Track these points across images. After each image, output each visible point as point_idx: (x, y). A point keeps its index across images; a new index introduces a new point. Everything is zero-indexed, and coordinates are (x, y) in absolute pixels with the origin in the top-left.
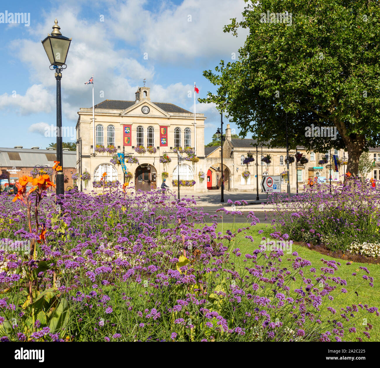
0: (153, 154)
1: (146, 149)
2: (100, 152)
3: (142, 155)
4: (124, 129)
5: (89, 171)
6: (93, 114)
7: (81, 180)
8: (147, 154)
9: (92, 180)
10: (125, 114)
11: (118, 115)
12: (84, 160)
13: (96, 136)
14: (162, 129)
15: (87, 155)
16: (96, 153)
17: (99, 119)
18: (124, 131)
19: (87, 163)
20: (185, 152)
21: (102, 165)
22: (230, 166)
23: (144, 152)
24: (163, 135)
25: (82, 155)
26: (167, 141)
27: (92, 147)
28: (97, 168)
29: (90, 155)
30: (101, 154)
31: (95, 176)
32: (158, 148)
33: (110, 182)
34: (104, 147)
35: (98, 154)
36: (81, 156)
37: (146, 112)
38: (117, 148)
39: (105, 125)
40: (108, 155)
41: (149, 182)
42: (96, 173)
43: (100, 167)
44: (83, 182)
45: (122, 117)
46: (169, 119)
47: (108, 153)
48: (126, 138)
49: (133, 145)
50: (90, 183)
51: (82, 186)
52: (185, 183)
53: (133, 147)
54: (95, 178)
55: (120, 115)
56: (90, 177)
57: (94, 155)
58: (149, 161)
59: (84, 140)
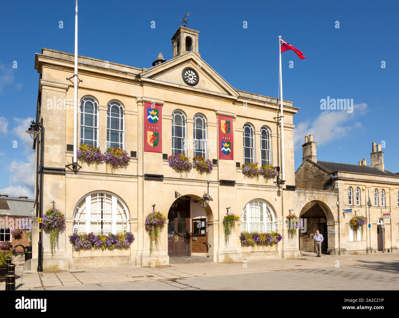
0: (205, 174)
1: (191, 161)
2: (89, 161)
3: (184, 175)
4: (147, 113)
5: (60, 207)
6: (76, 67)
7: (39, 230)
8: (194, 173)
9: (69, 230)
10: (150, 77)
11: (133, 78)
12: (48, 179)
13: (80, 124)
14: (223, 122)
15: (57, 166)
16: (80, 163)
17: (89, 81)
18: (145, 117)
19: (55, 187)
20: (262, 174)
21: (94, 194)
22: (333, 207)
23: (187, 168)
24: (224, 135)
25: (46, 165)
26: (231, 147)
27: (70, 148)
28: (82, 201)
29: (64, 167)
30: (92, 168)
31: (75, 223)
32: (215, 162)
33: (113, 236)
34: (98, 151)
35: (85, 167)
36: (43, 168)
37: (191, 81)
38: (129, 155)
39: (103, 100)
40: (109, 172)
41: (188, 237)
42: (78, 215)
43: (89, 199)
44: (46, 237)
45: (142, 83)
46: (234, 102)
47: (109, 167)
48: (150, 134)
49: (164, 152)
50: (64, 237)
51: (44, 245)
52: (264, 239)
53: (165, 156)
54: (77, 226)
55: (138, 81)
56: (63, 222)
57: (75, 169)
58: (198, 191)
59: (51, 129)
